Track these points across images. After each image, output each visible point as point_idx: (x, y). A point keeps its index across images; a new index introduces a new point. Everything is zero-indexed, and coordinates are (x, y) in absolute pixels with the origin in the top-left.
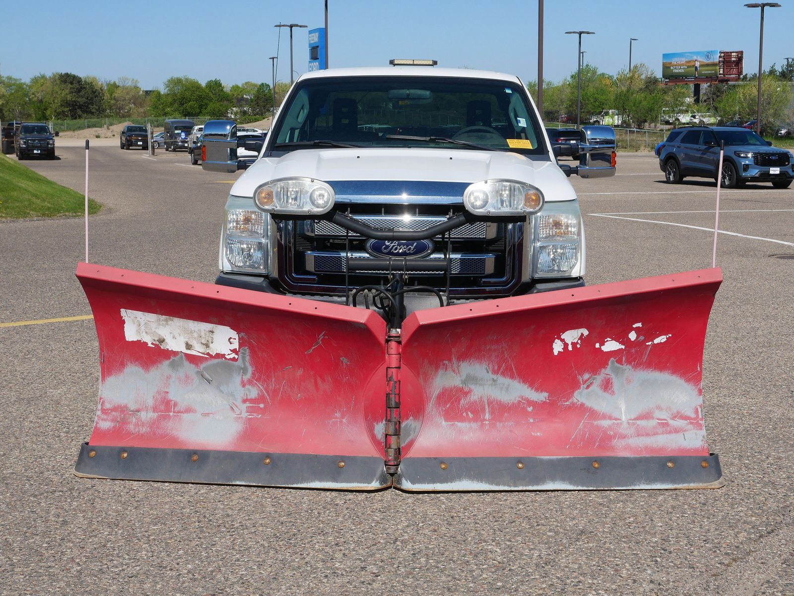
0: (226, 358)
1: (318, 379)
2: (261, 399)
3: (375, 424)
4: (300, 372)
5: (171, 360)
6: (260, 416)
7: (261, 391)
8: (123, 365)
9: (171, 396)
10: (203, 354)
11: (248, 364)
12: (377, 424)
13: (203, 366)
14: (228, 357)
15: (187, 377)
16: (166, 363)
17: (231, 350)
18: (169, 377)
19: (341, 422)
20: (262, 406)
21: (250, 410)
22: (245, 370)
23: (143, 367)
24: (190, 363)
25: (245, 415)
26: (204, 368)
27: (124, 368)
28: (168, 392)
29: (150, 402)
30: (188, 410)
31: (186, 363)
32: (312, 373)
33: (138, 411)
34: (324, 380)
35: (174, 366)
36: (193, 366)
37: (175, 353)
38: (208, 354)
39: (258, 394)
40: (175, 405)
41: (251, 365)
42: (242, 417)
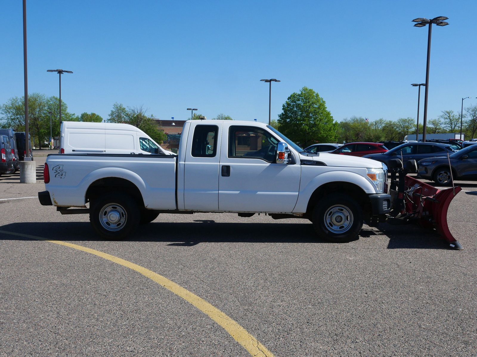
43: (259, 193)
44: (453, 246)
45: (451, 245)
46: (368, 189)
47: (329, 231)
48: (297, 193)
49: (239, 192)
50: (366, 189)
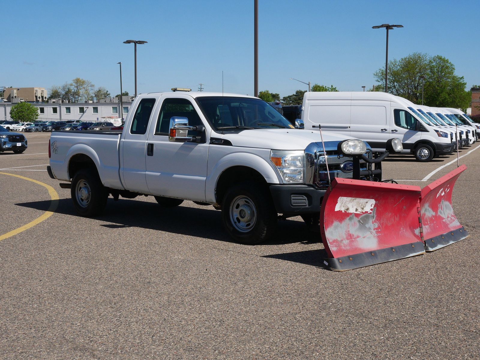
0: (368, 213)
1: (395, 216)
2: (379, 228)
3: (415, 230)
4: (390, 214)
5: (350, 217)
6: (380, 234)
7: (379, 225)
8: (332, 222)
9: (351, 232)
10: (361, 212)
11: (374, 214)
12: (416, 229)
13: (360, 217)
14: (369, 212)
15: (355, 223)
16: (348, 218)
17: (370, 209)
18: (348, 225)
19: (403, 231)
20: (380, 230)
21: (377, 232)
22: (373, 217)
23: (339, 222)
24: (356, 217)
25: (376, 235)
26: (360, 219)
27: (333, 223)
28: (349, 231)
29: (345, 237)
30: (358, 237)
31: (355, 217)
32: (393, 214)
33: (342, 241)
34: (397, 216)
35: (351, 219)
36: (357, 218)
37: (351, 214)
38: (363, 212)
39: (378, 226)
40: (353, 236)
41: (376, 214)
42: (375, 236)
43: (175, 176)
44: (327, 264)
45: (325, 262)
46: (269, 177)
47: (234, 228)
48: (204, 178)
49: (160, 174)
50: (266, 178)
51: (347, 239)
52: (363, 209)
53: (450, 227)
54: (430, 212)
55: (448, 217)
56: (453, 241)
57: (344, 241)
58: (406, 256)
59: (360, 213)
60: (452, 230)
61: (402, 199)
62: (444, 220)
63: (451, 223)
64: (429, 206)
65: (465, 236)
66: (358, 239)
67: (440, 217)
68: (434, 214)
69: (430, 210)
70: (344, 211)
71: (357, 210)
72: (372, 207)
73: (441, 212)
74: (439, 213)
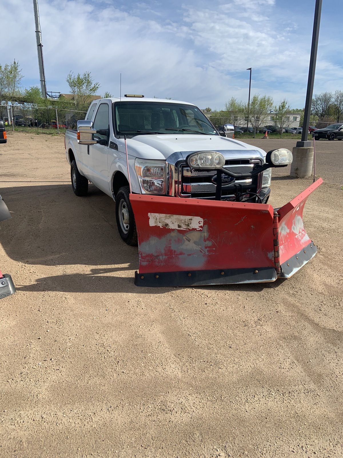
1: (240, 235)
2: (213, 246)
4: (231, 233)
5: (171, 233)
6: (214, 253)
7: (213, 242)
8: (148, 237)
9: (172, 248)
12: (269, 253)
13: (186, 234)
14: (198, 229)
15: (179, 239)
16: (169, 234)
17: (199, 227)
18: (170, 240)
19: (251, 253)
20: (214, 249)
21: (209, 251)
23: (158, 237)
24: (180, 233)
25: (207, 253)
28: (170, 247)
29: (163, 252)
30: (181, 254)
31: (178, 234)
32: (237, 234)
33: (158, 256)
36: (181, 235)
37: (173, 230)
38: (188, 229)
39: (212, 244)
40: (175, 252)
41: (207, 232)
42: (206, 255)
51: (166, 254)
52: (188, 225)
53: (302, 244)
54: (285, 230)
55: (300, 232)
56: (307, 260)
57: (161, 257)
58: (240, 282)
59: (185, 229)
60: (304, 246)
61: (244, 218)
62: (296, 236)
63: (302, 238)
64: (285, 224)
65: (315, 253)
66: (180, 256)
67: (293, 233)
68: (288, 231)
69: (286, 227)
70: (162, 227)
71: (179, 226)
72: (202, 224)
73: (294, 228)
74: (292, 229)
